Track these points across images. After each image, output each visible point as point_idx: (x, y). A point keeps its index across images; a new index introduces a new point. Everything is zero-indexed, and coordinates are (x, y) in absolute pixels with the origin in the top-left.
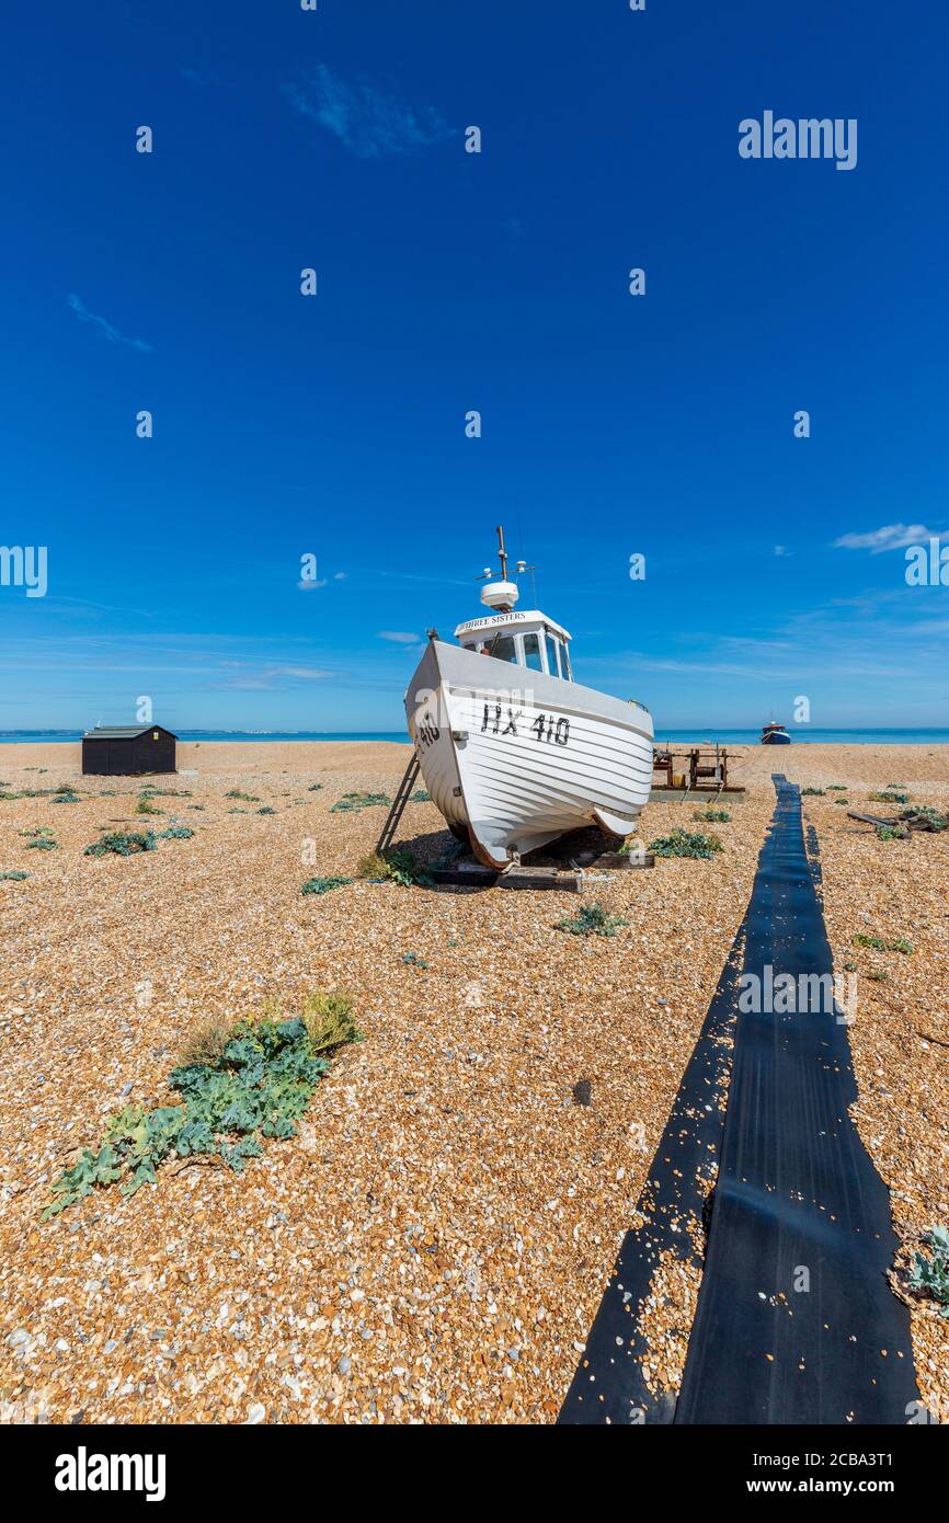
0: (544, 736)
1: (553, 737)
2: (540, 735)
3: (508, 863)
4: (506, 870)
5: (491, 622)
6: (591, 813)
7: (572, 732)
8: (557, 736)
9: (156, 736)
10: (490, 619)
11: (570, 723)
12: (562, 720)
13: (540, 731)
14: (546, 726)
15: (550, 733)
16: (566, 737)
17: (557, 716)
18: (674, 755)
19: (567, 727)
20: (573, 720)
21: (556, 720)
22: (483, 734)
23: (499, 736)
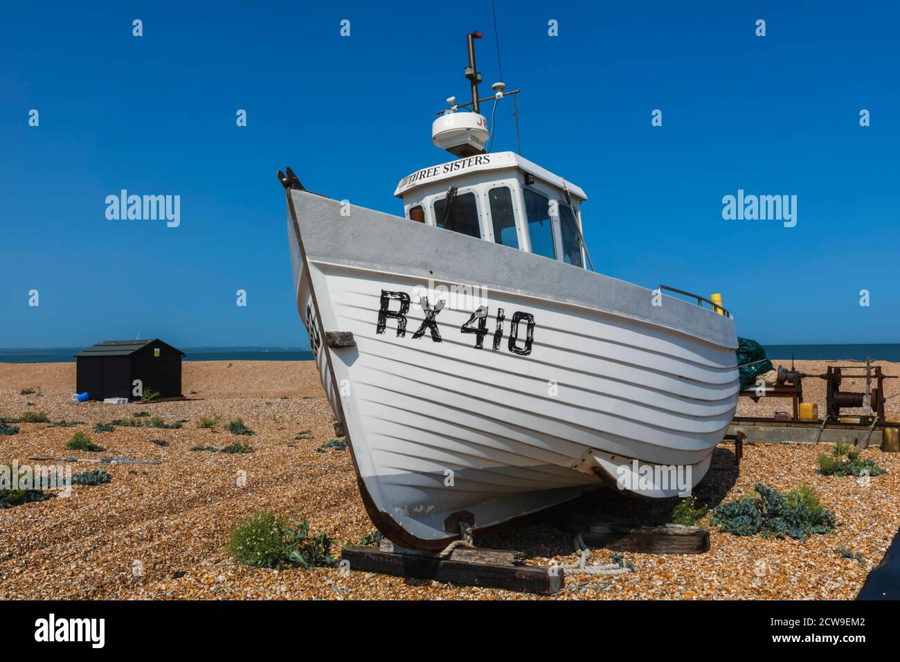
0: (488, 341)
1: (504, 343)
2: (480, 340)
3: (446, 542)
4: (444, 553)
5: (441, 172)
6: (588, 464)
7: (538, 335)
8: (512, 342)
9: (157, 351)
10: (441, 168)
11: (537, 320)
12: (518, 317)
13: (481, 332)
14: (491, 325)
15: (498, 336)
16: (529, 342)
17: (510, 309)
18: (804, 376)
19: (531, 326)
20: (540, 315)
21: (509, 315)
22: (379, 336)
23: (408, 339)
